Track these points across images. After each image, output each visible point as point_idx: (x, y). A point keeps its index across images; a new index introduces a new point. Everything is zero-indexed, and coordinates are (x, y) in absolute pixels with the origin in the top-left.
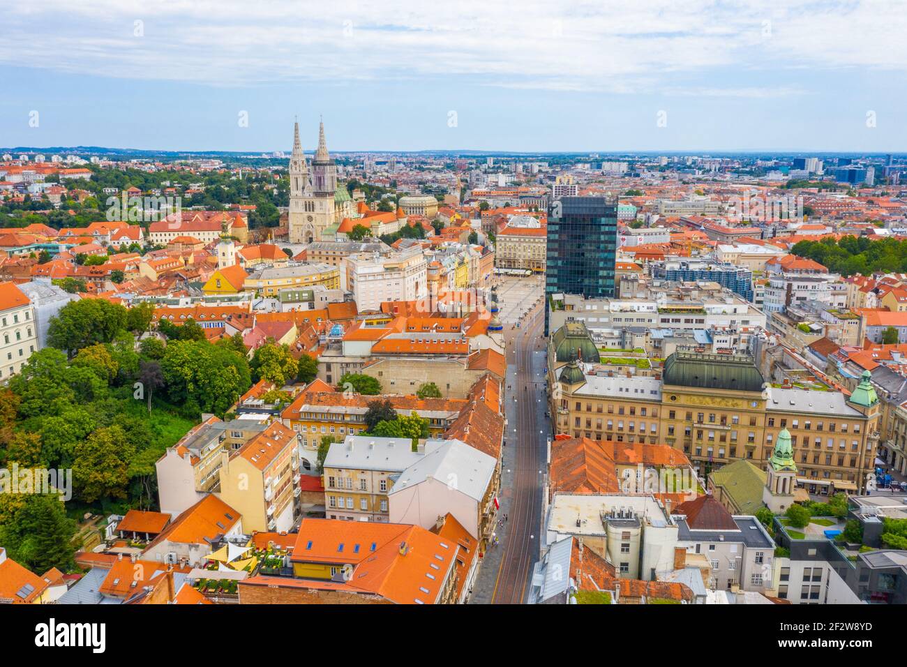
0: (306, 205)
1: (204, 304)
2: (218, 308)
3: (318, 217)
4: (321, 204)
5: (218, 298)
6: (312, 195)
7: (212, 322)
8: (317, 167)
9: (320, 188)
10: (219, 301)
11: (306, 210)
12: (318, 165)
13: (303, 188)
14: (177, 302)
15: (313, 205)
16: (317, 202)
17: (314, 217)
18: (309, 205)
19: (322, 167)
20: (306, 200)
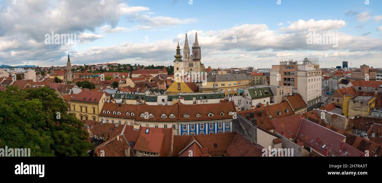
0: (189, 64)
1: (183, 101)
2: (195, 106)
3: (194, 69)
4: (196, 64)
5: (194, 96)
6: (192, 60)
7: (197, 123)
8: (195, 49)
9: (196, 57)
10: (194, 99)
11: (190, 67)
12: (195, 48)
13: (189, 58)
14: (155, 99)
15: (192, 64)
16: (194, 63)
17: (192, 69)
18: (191, 64)
19: (197, 49)
20: (190, 63)
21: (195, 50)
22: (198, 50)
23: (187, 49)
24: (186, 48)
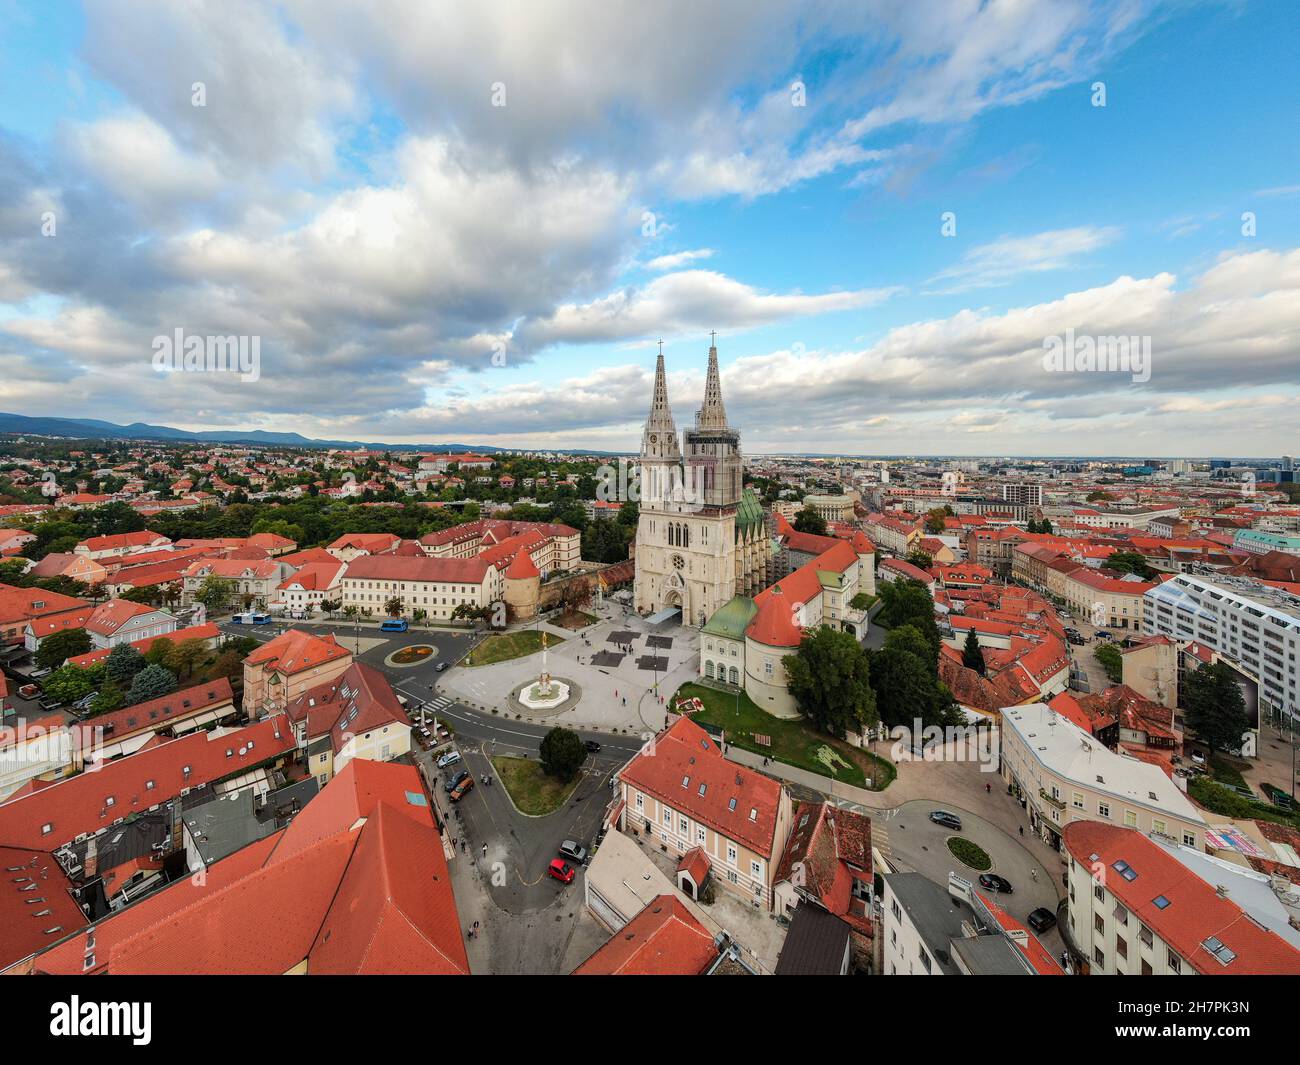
0: (671, 531)
3: (696, 562)
4: (705, 532)
8: (699, 446)
11: (671, 543)
12: (700, 441)
15: (686, 533)
16: (696, 526)
17: (686, 561)
18: (678, 531)
19: (710, 447)
20: (672, 520)
21: (700, 454)
22: (719, 455)
23: (658, 442)
24: (654, 438)
